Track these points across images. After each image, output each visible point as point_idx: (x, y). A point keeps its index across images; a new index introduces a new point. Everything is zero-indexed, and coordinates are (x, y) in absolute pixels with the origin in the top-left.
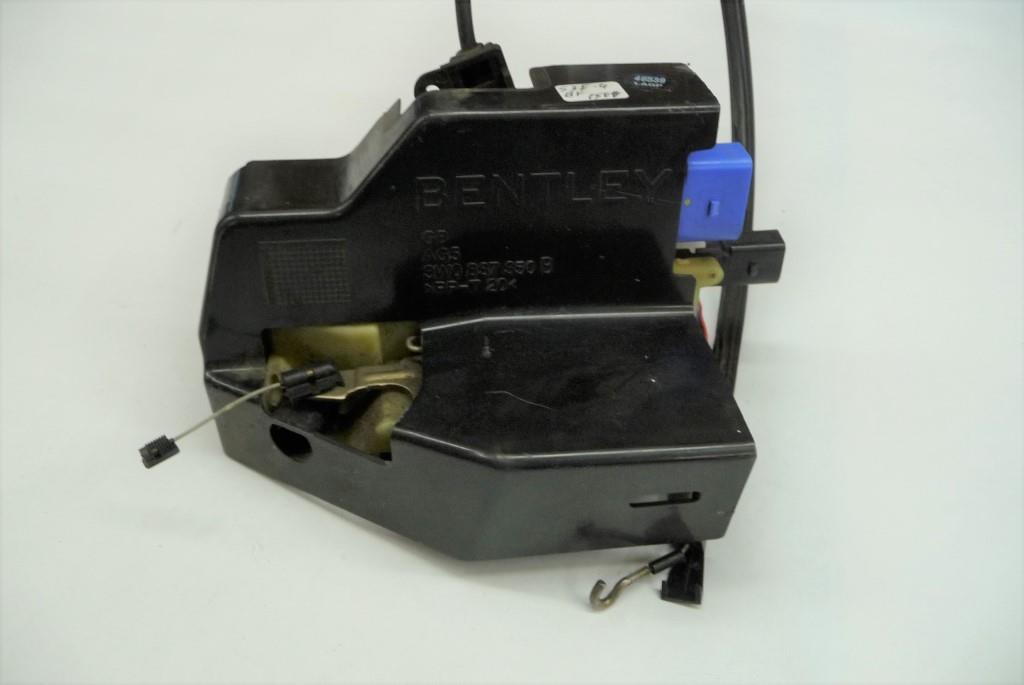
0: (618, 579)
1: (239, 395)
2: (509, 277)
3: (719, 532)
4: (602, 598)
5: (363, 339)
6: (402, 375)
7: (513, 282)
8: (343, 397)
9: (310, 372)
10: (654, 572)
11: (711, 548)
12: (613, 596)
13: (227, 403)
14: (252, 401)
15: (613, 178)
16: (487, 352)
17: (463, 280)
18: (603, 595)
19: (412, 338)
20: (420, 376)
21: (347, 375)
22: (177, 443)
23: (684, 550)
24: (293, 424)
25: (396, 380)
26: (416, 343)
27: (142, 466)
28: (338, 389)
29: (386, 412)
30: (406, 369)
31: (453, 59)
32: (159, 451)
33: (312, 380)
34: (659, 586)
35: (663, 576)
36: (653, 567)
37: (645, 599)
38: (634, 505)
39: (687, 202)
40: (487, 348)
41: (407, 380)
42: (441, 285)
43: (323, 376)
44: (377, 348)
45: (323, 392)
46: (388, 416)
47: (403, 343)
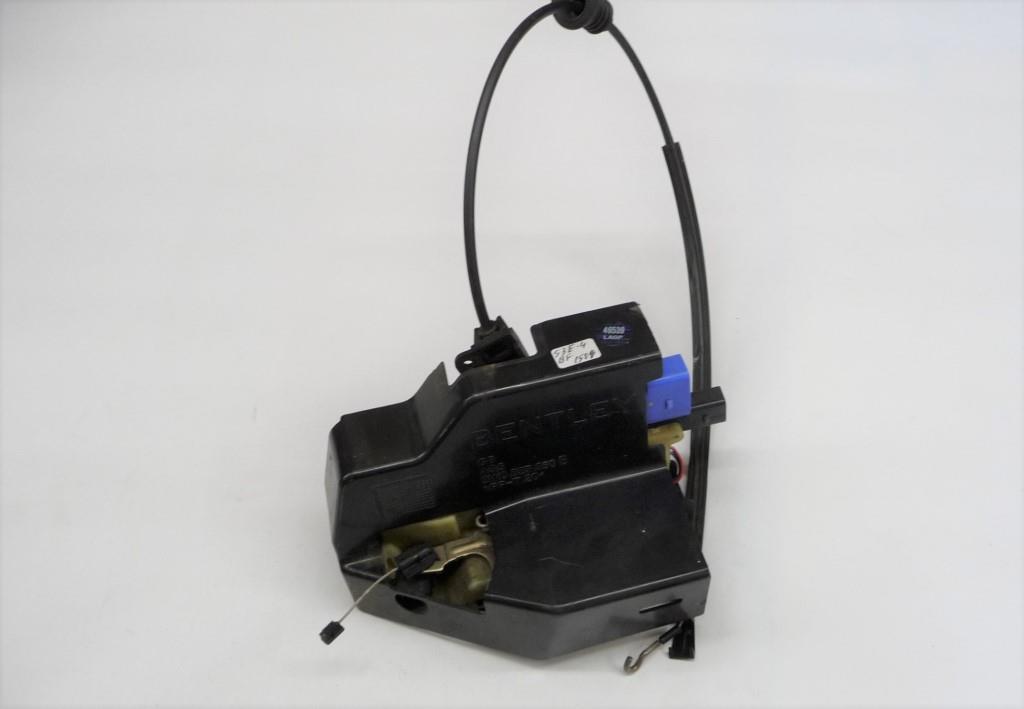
0: (640, 652)
1: (375, 580)
2: (539, 472)
3: (701, 611)
4: (631, 666)
5: (447, 526)
6: (477, 545)
7: (542, 473)
8: (441, 569)
9: (416, 556)
10: (664, 643)
11: (698, 621)
12: (639, 663)
13: (365, 590)
14: (382, 582)
15: (598, 406)
16: (533, 527)
17: (508, 480)
18: (632, 664)
19: (479, 517)
20: (490, 544)
21: (439, 550)
22: (342, 624)
23: (680, 625)
24: (412, 594)
25: (474, 549)
26: (483, 521)
27: (322, 643)
28: (436, 563)
29: (473, 575)
30: (478, 540)
31: (472, 347)
32: (332, 632)
33: (418, 560)
34: (667, 650)
35: (669, 644)
36: (663, 639)
37: (660, 660)
38: (641, 612)
39: (651, 404)
40: (533, 523)
41: (482, 548)
42: (494, 484)
43: (425, 556)
44: (456, 529)
45: (427, 568)
46: (475, 577)
47: (474, 522)
